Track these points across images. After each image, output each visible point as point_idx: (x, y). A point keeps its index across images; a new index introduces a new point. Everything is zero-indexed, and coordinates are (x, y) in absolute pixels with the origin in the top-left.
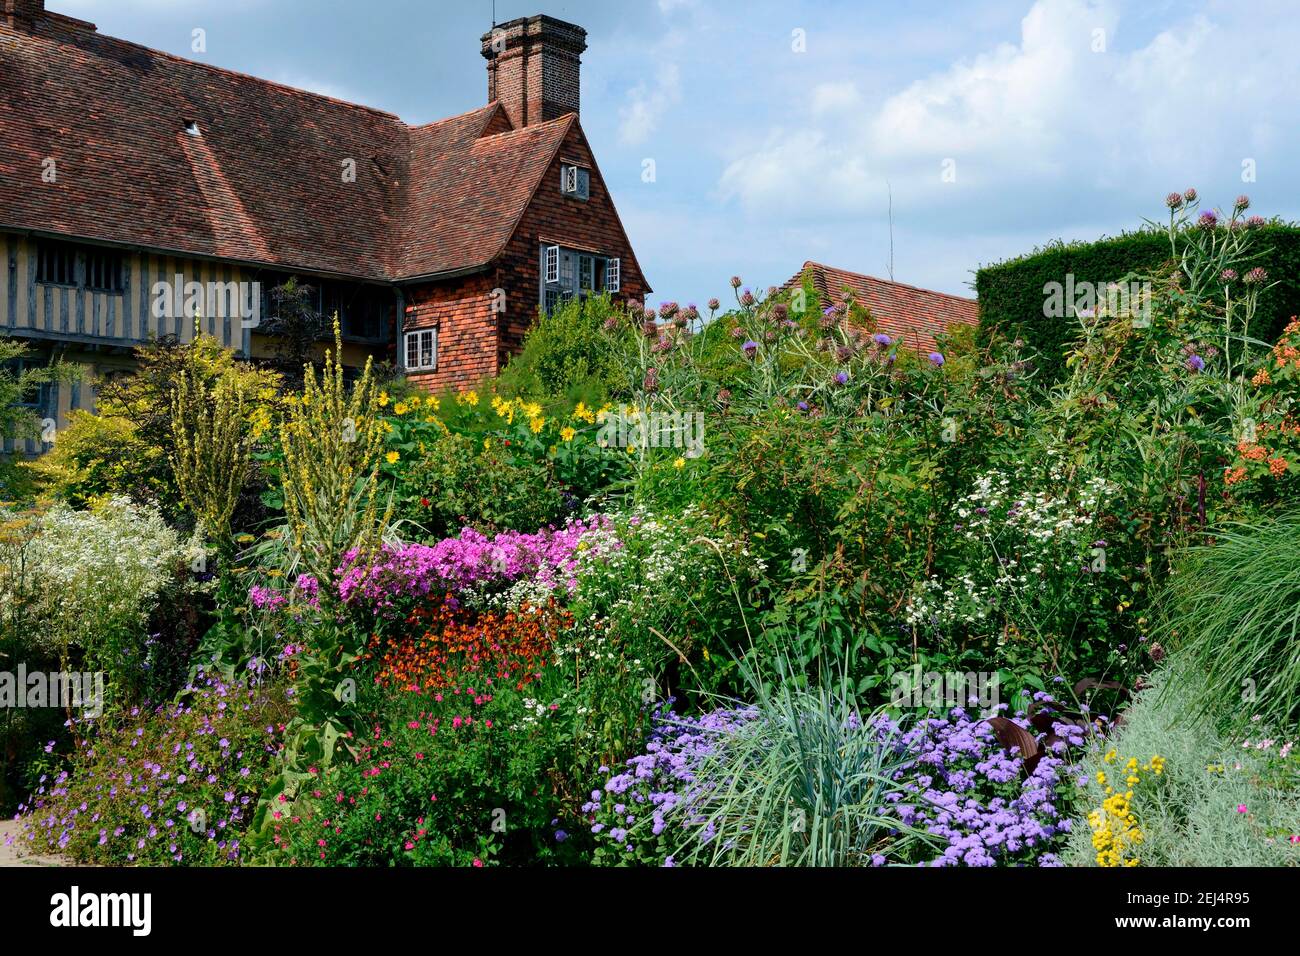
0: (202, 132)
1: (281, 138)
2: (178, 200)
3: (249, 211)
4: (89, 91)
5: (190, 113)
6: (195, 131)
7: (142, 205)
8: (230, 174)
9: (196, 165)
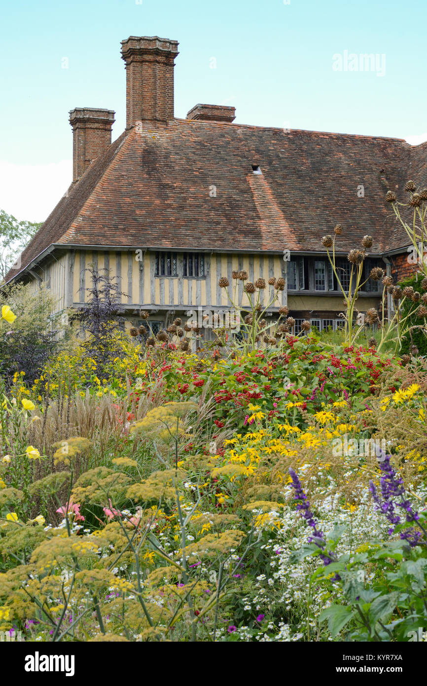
0: (263, 171)
1: (316, 168)
2: (241, 217)
3: (288, 218)
4: (196, 157)
5: (257, 160)
6: (258, 172)
7: (218, 223)
8: (278, 196)
9: (256, 194)
